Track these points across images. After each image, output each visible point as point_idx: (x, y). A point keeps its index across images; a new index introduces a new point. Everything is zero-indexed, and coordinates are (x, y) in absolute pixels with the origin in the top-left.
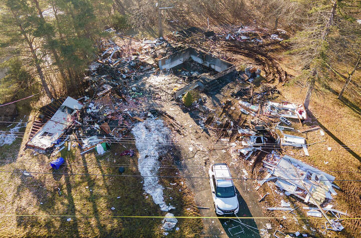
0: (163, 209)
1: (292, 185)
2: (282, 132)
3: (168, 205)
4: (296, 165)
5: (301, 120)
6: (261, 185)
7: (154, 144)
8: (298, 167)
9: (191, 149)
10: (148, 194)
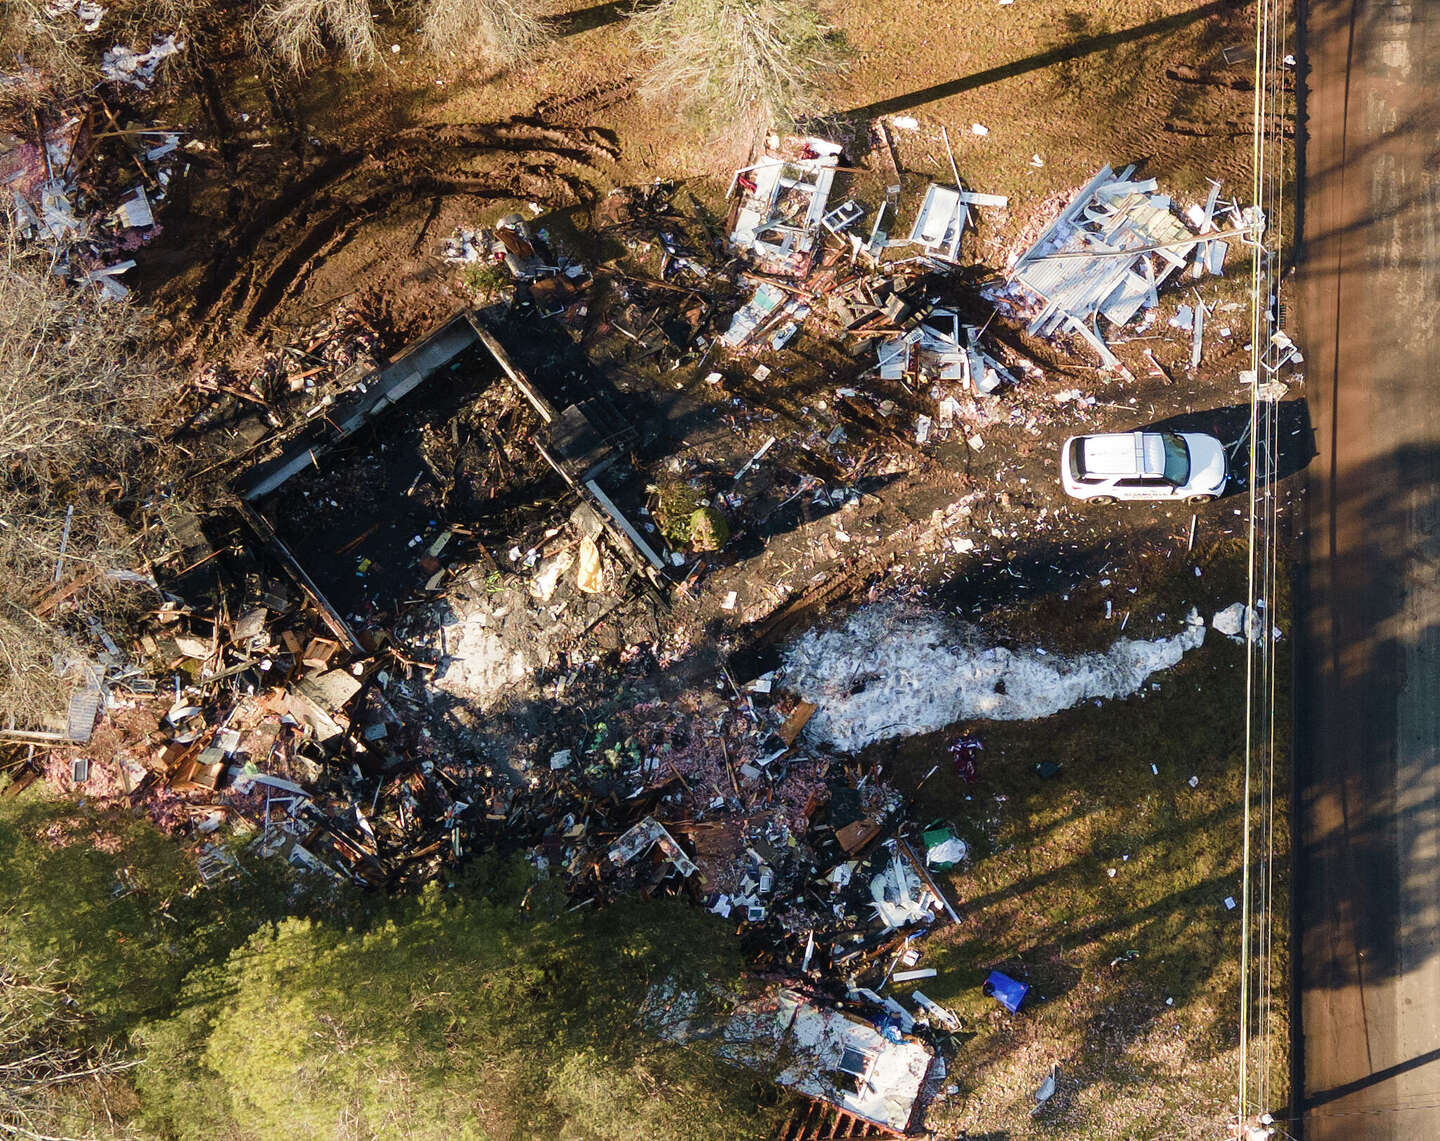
0: (1199, 642)
1: (1123, 282)
2: (893, 243)
3: (1185, 627)
4: (1047, 246)
5: (840, 164)
6: (1118, 363)
7: (949, 659)
8: (1058, 243)
9: (963, 546)
10: (1146, 684)
